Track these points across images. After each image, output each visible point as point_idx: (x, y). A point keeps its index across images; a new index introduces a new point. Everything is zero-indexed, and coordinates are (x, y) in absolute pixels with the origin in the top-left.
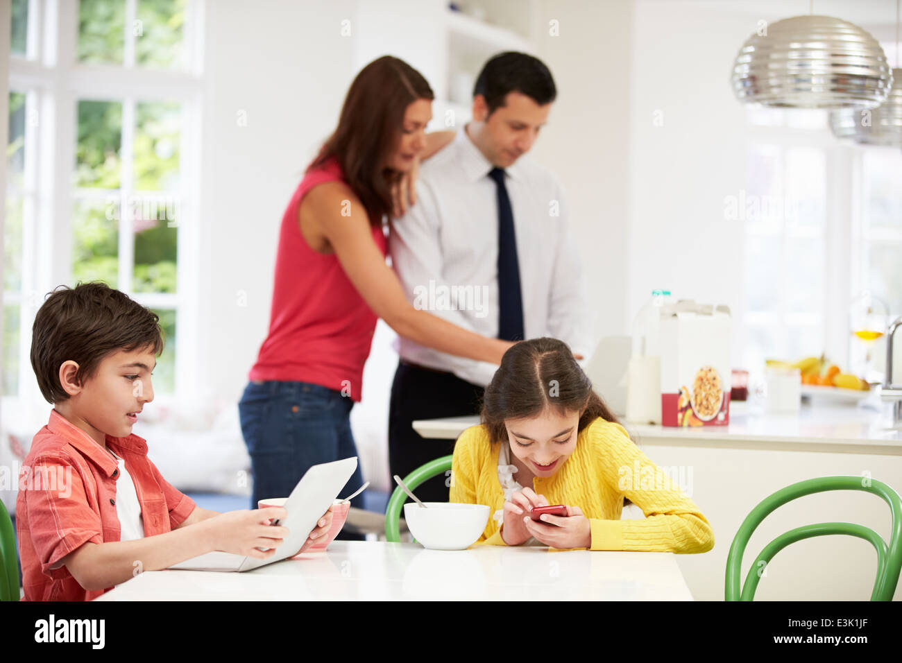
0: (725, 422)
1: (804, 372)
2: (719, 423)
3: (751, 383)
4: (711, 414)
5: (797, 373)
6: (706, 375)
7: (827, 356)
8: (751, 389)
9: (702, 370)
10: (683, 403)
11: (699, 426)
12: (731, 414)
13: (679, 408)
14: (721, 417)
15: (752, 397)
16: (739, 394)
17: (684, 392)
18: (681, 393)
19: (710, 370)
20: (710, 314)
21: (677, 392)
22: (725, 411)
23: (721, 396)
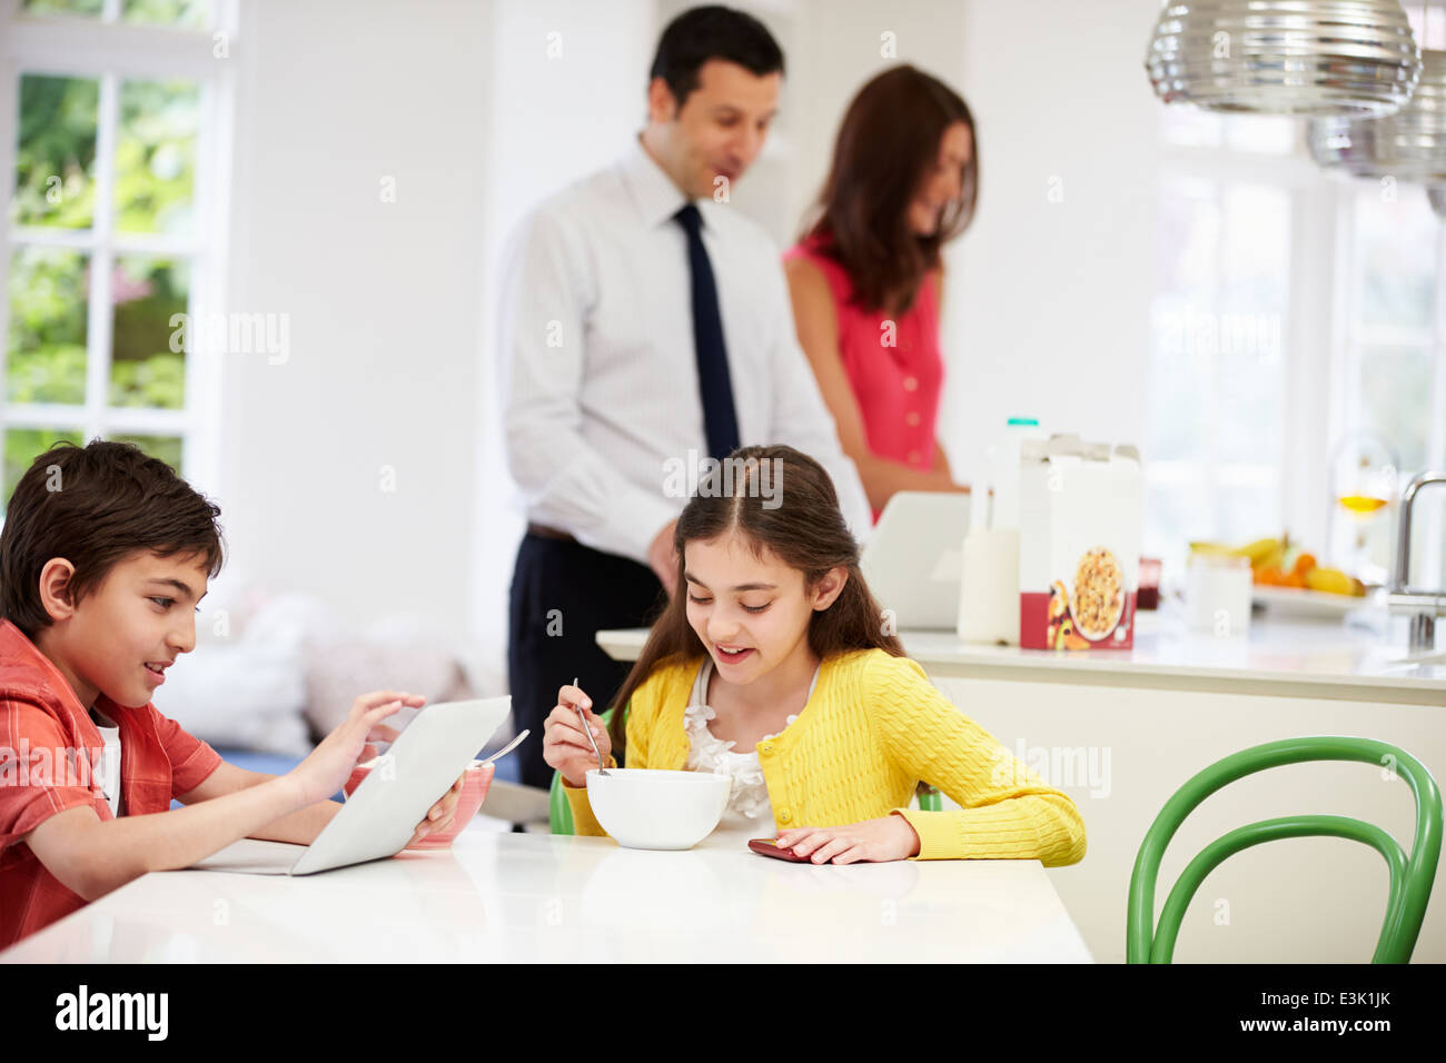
0: (1127, 644)
1: (1256, 563)
2: (1117, 645)
3: (1166, 581)
4: (1104, 630)
5: (1245, 562)
6: (1097, 562)
7: (1293, 537)
8: (1166, 590)
9: (1090, 554)
10: (1057, 610)
11: (1083, 650)
12: (1137, 631)
13: (1050, 617)
14: (1121, 634)
15: (1168, 604)
16: (1147, 599)
17: (1058, 590)
18: (1053, 593)
19: (1103, 555)
20: (1105, 460)
21: (1047, 590)
22: (1128, 626)
23: (1120, 598)
